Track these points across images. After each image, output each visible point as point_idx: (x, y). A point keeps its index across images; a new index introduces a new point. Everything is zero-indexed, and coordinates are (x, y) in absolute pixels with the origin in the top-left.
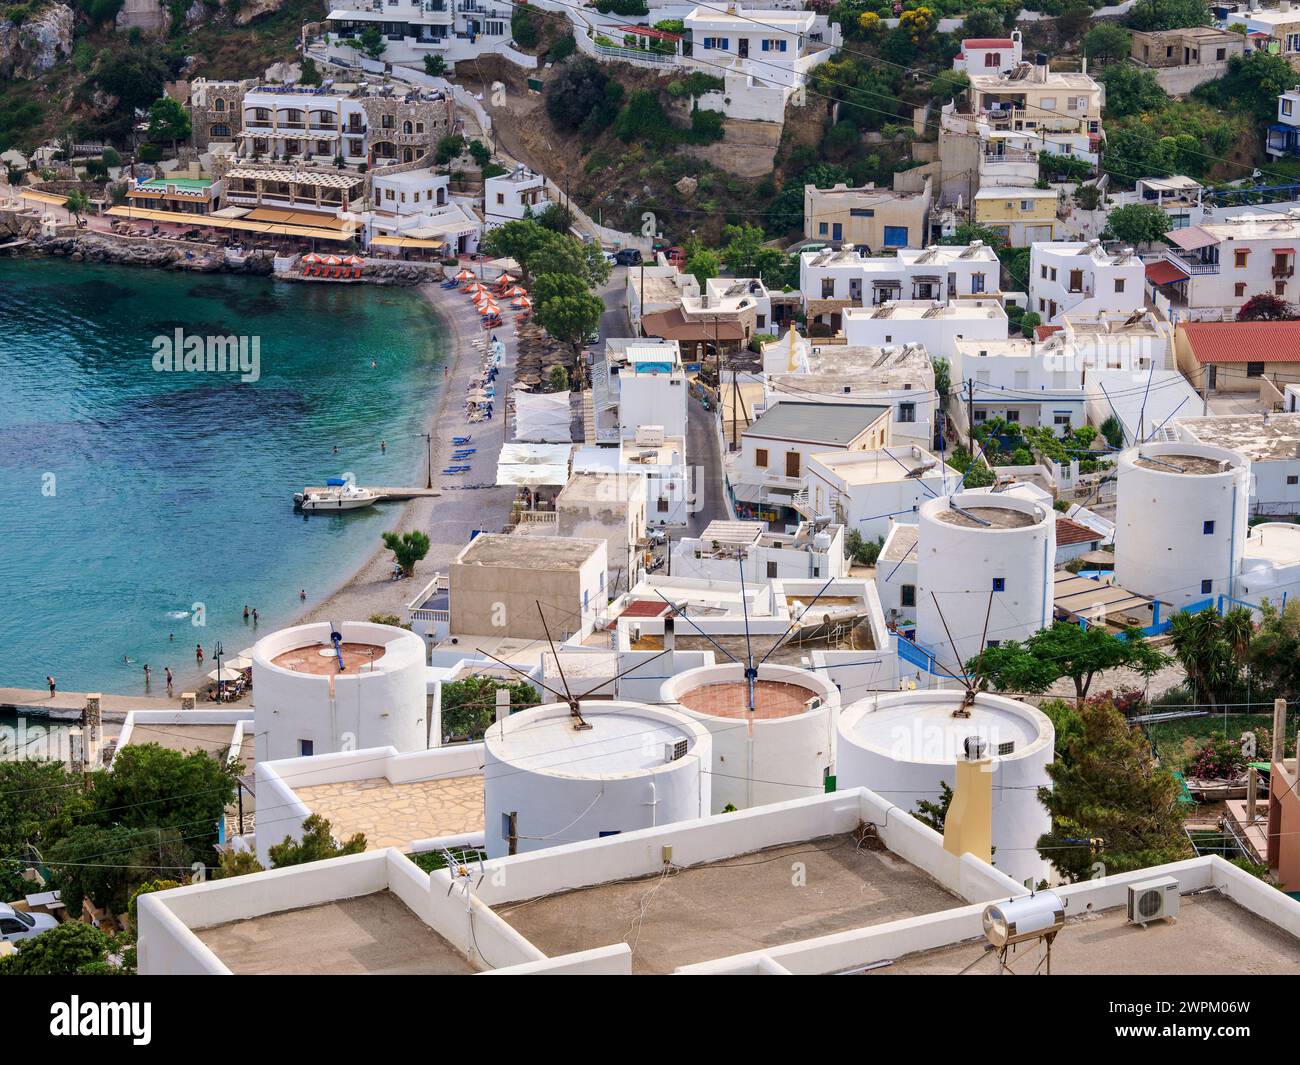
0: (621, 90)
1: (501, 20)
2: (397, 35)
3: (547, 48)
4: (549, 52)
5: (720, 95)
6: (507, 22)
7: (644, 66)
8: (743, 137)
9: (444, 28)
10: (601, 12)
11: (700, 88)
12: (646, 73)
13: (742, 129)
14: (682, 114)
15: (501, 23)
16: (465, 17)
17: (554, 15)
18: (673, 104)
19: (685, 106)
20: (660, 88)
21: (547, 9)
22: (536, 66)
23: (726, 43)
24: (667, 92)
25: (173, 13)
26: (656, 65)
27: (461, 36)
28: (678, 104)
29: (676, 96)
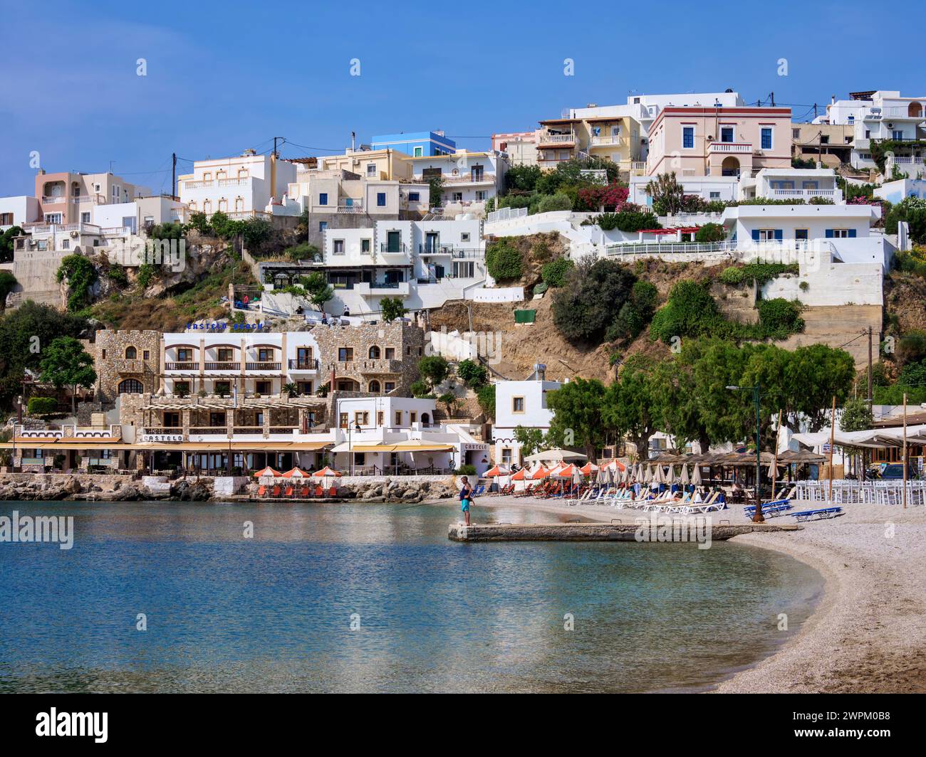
0: (653, 291)
1: (471, 259)
2: (344, 285)
3: (535, 277)
4: (540, 281)
5: (793, 279)
6: (480, 261)
7: (681, 260)
8: (830, 326)
9: (401, 274)
10: (604, 229)
11: (765, 273)
12: (685, 266)
13: (829, 316)
14: (743, 305)
15: (472, 264)
16: (426, 259)
17: (544, 236)
18: (729, 296)
19: (746, 296)
20: (711, 277)
21: (535, 232)
22: (522, 298)
23: (778, 235)
24: (720, 281)
25: (73, 287)
26: (699, 256)
27: (421, 281)
28: (738, 294)
29: (734, 284)
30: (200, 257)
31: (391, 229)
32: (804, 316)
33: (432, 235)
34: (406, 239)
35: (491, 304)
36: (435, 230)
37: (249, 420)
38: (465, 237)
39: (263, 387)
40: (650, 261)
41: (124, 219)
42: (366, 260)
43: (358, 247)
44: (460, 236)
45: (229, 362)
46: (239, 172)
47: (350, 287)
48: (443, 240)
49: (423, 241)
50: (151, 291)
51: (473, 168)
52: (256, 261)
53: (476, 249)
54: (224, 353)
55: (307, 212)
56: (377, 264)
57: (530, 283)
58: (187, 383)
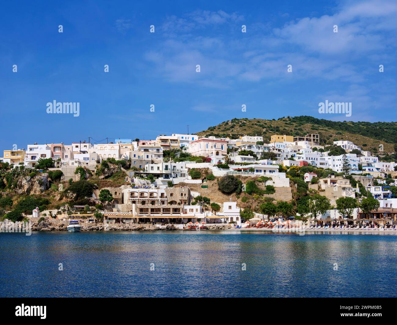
0: (241, 182)
1: (185, 173)
2: (156, 178)
3: (204, 178)
4: (205, 178)
5: (271, 181)
6: (187, 173)
7: (245, 176)
8: (281, 191)
9: (168, 176)
10: (218, 167)
11: (265, 179)
12: (247, 177)
13: (280, 189)
14: (262, 186)
15: (185, 174)
16: (174, 172)
17: (206, 169)
18: (259, 184)
19: (263, 184)
20: (255, 180)
21: (203, 167)
22: (201, 182)
23: (261, 171)
24: (257, 181)
25: (81, 176)
26: (250, 175)
27: (174, 178)
28: (261, 184)
29: (260, 182)
30: (111, 169)
31: (166, 165)
32: (275, 189)
33: (174, 167)
34: (169, 167)
35: (192, 184)
36: (175, 165)
37: (167, 210)
38: (182, 167)
39: (163, 203)
40: (239, 176)
41: (84, 158)
42: (158, 172)
43: (157, 168)
44: (181, 167)
45: (152, 196)
46: (101, 147)
47: (158, 178)
48: (177, 168)
49: (173, 168)
50: (101, 177)
51: (157, 150)
52: (127, 171)
53: (185, 171)
54: (142, 194)
55: (130, 159)
56: (163, 173)
57: (203, 179)
58: (135, 201)
